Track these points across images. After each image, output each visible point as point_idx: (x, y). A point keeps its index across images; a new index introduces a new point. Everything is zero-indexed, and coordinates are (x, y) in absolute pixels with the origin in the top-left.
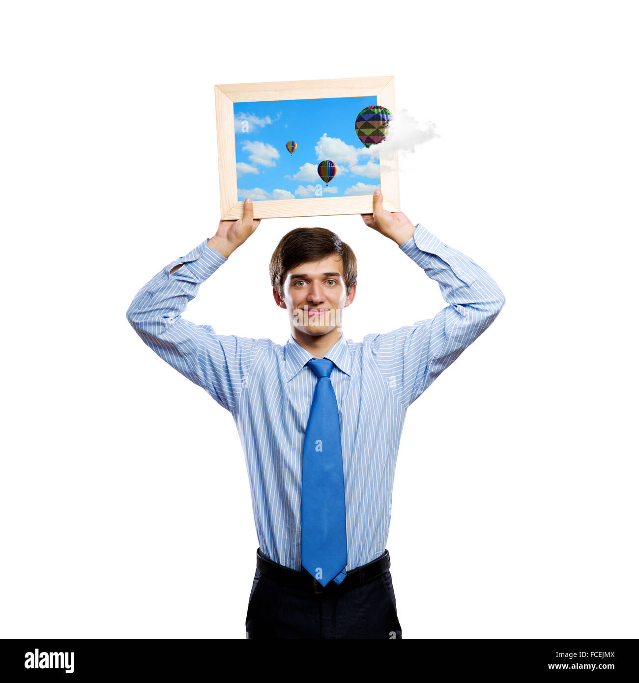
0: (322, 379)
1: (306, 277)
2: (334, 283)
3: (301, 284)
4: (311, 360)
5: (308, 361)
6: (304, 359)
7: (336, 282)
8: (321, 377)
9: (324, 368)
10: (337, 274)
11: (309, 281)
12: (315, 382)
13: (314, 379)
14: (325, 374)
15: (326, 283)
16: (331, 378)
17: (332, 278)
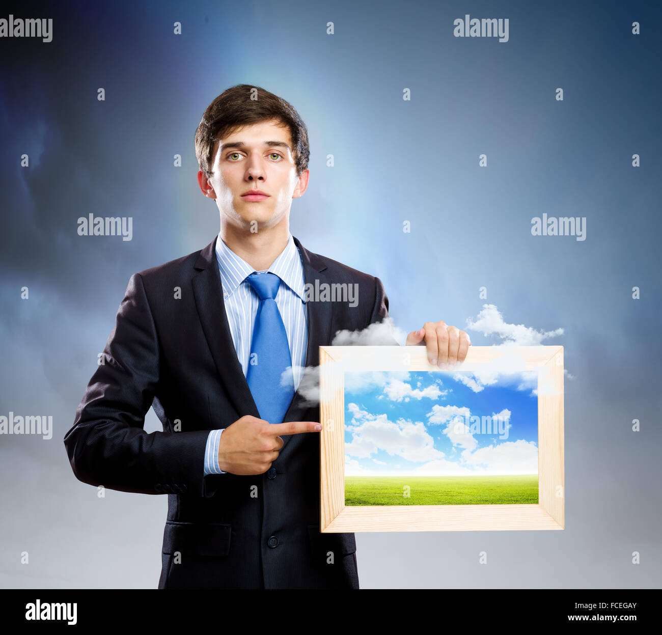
0: (267, 302)
1: (243, 147)
2: (279, 157)
3: (235, 157)
4: (251, 275)
5: (248, 275)
6: (242, 273)
7: (282, 157)
8: (265, 299)
9: (268, 286)
10: (284, 145)
11: (246, 152)
12: (256, 304)
13: (254, 299)
14: (270, 295)
15: (270, 156)
16: (276, 300)
17: (276, 149)
